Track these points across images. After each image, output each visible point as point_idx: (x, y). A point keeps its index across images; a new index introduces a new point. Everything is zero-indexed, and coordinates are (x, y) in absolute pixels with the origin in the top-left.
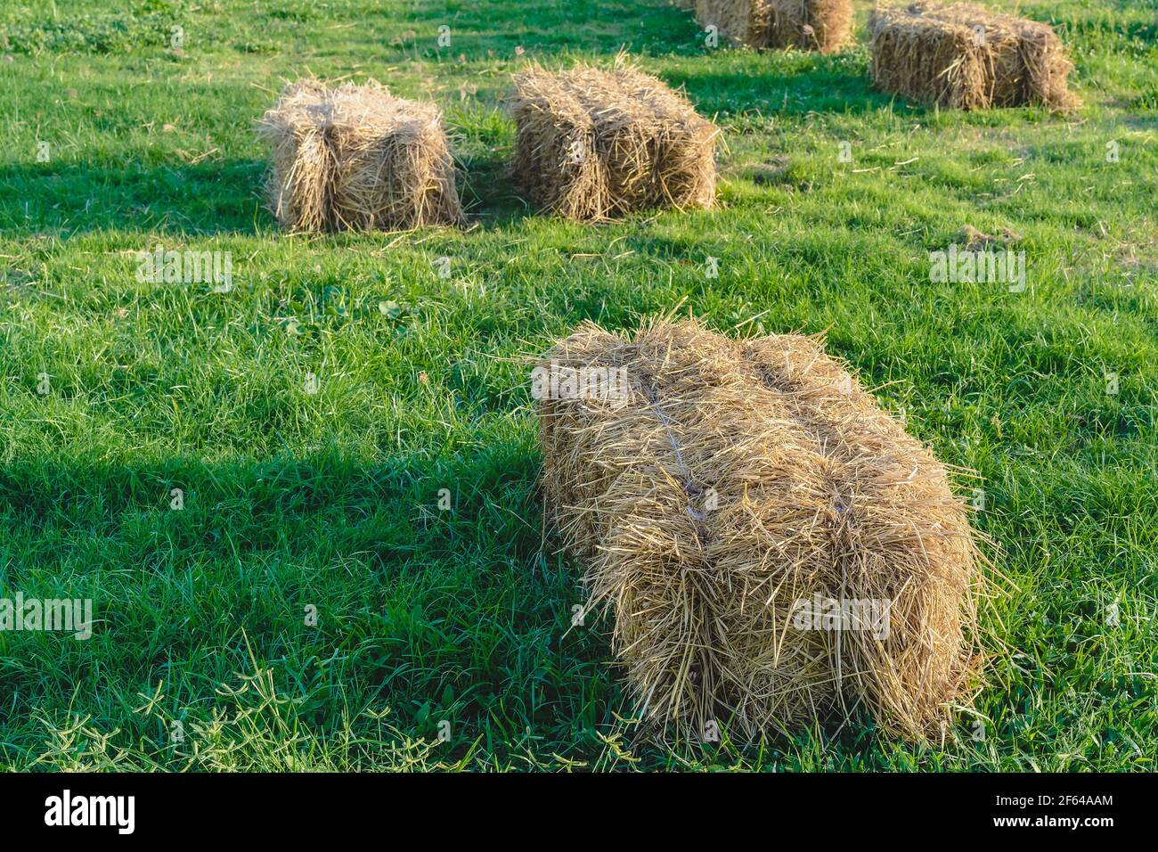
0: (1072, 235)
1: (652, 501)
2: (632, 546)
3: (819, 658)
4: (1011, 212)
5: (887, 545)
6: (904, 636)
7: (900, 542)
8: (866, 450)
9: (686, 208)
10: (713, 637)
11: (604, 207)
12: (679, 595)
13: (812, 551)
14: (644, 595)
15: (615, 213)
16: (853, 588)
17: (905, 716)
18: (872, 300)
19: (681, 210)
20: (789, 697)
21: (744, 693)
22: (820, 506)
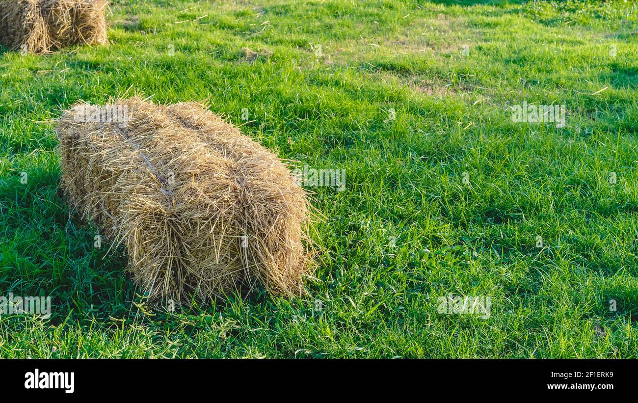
0: (297, 51)
1: (143, 186)
2: (138, 209)
3: (235, 258)
4: (264, 40)
5: (266, 200)
6: (277, 244)
7: (272, 198)
8: (245, 155)
9: (92, 45)
10: (182, 252)
11: (47, 46)
12: (164, 232)
13: (230, 205)
14: (147, 232)
15: (54, 48)
16: (251, 222)
17: (281, 284)
18: (205, 87)
19: (90, 45)
20: (222, 279)
21: (199, 279)
22: (231, 183)
